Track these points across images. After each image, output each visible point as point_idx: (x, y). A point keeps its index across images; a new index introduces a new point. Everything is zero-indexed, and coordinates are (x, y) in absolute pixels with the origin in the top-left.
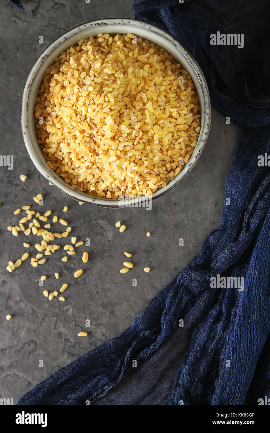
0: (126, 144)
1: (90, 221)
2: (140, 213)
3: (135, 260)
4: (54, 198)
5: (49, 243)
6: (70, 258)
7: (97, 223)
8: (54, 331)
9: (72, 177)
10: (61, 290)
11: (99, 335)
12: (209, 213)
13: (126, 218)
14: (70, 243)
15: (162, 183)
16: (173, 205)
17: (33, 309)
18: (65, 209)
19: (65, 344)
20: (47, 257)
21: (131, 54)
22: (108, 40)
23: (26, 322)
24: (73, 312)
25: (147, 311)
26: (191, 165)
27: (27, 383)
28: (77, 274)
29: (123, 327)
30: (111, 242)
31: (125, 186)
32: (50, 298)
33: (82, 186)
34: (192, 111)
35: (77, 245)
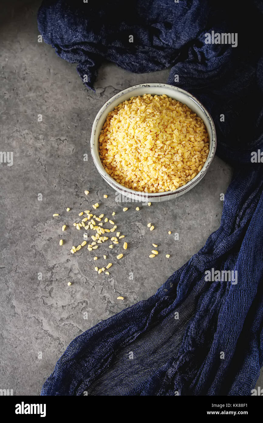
0: (160, 153)
1: (130, 223)
2: (164, 218)
3: (159, 249)
4: (106, 206)
5: (101, 236)
6: (115, 246)
7: (135, 224)
8: (101, 295)
9: (121, 178)
10: (107, 267)
11: (132, 300)
12: (211, 221)
13: (155, 221)
14: (115, 236)
15: (182, 182)
16: (187, 215)
17: (86, 280)
18: (114, 214)
19: (108, 305)
20: (99, 245)
21: (164, 105)
22: (150, 98)
23: (81, 288)
24: (115, 282)
25: (167, 284)
26: (203, 172)
27: (79, 331)
28: (119, 257)
29: (148, 295)
30: (143, 237)
31: (157, 183)
32: (99, 272)
33: (128, 184)
34: (203, 140)
35: (120, 238)
